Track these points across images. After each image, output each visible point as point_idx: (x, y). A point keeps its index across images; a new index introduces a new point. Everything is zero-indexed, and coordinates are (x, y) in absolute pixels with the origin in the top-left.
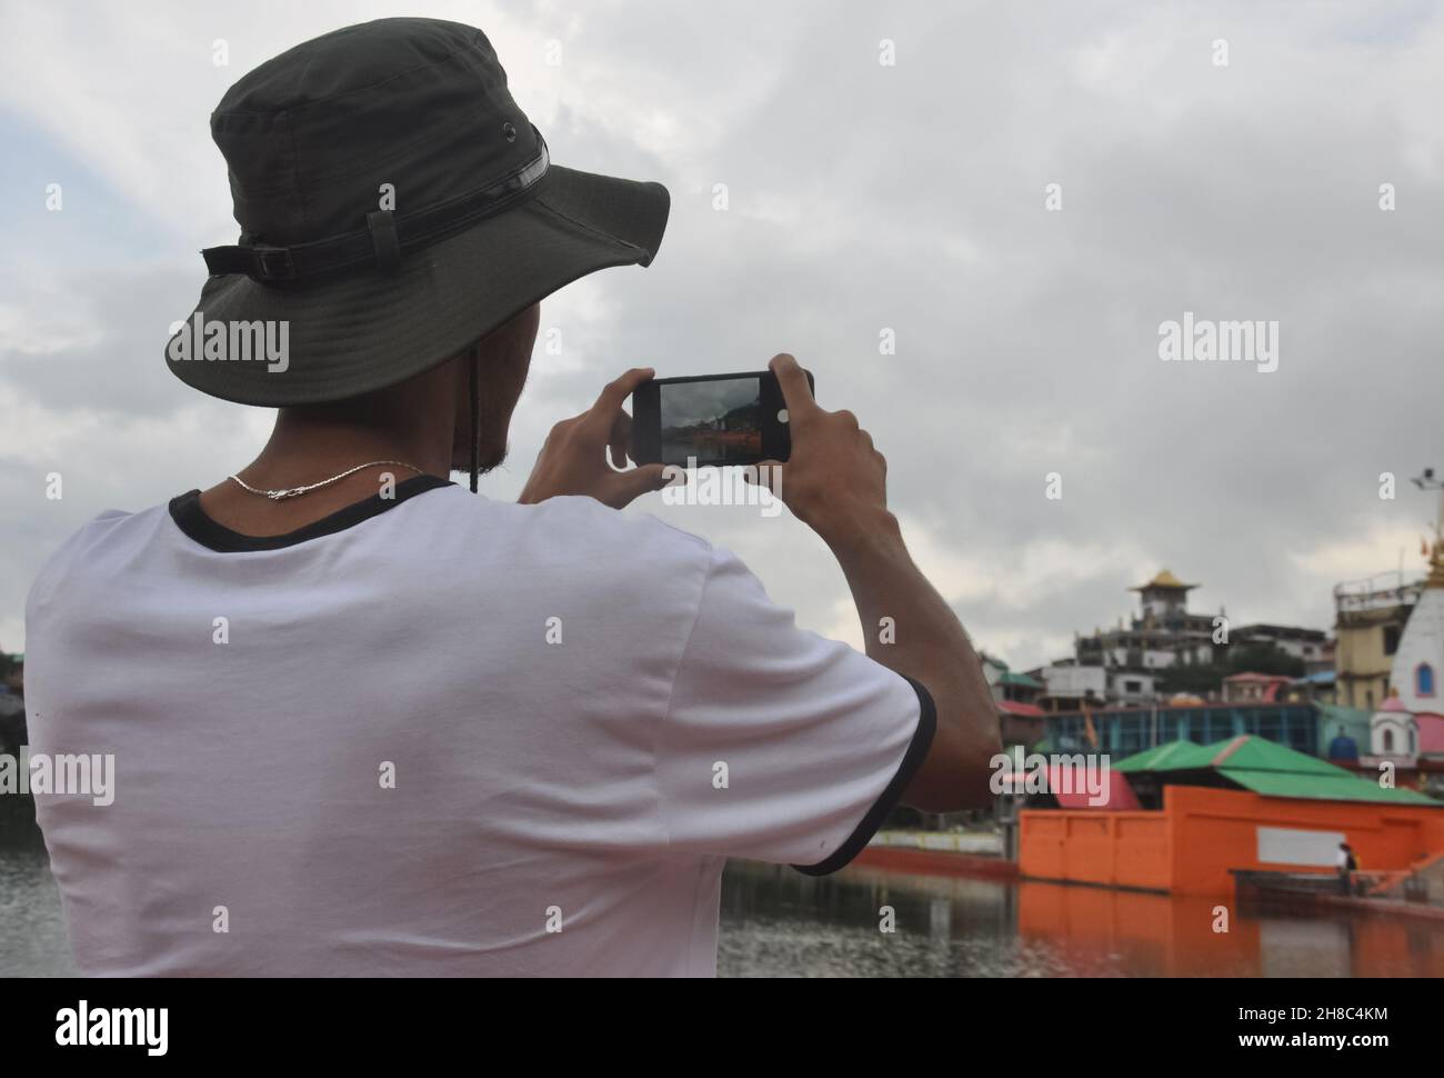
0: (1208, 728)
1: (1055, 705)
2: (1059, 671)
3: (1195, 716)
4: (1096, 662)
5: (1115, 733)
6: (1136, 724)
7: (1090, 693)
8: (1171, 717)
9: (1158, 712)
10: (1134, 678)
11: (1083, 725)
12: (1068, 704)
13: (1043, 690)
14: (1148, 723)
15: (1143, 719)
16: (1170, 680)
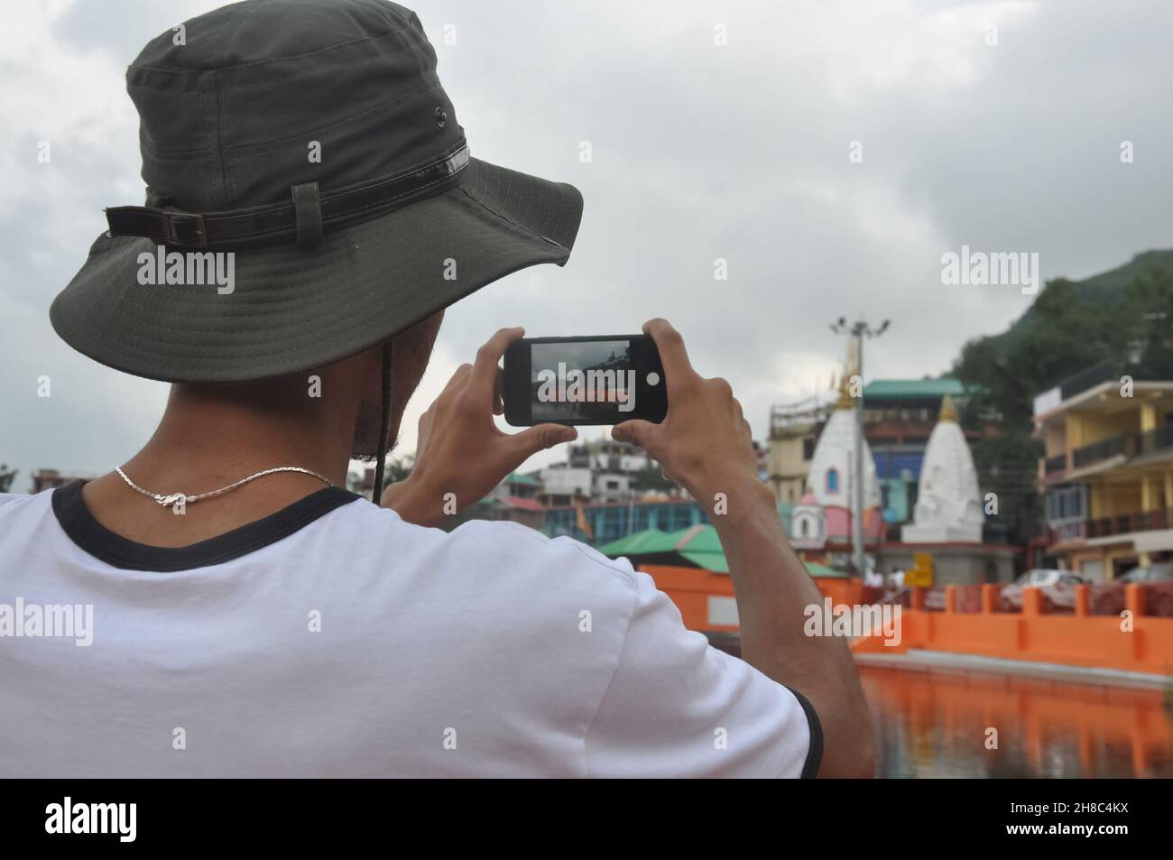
0: (672, 519)
1: (551, 501)
2: (555, 473)
3: (662, 510)
4: (584, 465)
5: (600, 523)
6: (617, 516)
7: (579, 490)
8: (644, 510)
9: (635, 508)
10: (613, 478)
11: (575, 518)
12: (561, 499)
13: (541, 488)
14: (626, 515)
15: (621, 512)
16: (642, 480)
